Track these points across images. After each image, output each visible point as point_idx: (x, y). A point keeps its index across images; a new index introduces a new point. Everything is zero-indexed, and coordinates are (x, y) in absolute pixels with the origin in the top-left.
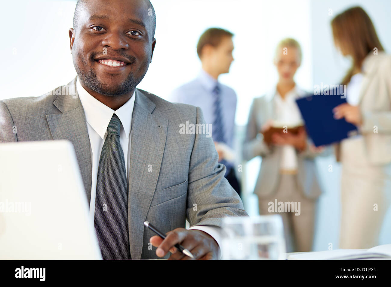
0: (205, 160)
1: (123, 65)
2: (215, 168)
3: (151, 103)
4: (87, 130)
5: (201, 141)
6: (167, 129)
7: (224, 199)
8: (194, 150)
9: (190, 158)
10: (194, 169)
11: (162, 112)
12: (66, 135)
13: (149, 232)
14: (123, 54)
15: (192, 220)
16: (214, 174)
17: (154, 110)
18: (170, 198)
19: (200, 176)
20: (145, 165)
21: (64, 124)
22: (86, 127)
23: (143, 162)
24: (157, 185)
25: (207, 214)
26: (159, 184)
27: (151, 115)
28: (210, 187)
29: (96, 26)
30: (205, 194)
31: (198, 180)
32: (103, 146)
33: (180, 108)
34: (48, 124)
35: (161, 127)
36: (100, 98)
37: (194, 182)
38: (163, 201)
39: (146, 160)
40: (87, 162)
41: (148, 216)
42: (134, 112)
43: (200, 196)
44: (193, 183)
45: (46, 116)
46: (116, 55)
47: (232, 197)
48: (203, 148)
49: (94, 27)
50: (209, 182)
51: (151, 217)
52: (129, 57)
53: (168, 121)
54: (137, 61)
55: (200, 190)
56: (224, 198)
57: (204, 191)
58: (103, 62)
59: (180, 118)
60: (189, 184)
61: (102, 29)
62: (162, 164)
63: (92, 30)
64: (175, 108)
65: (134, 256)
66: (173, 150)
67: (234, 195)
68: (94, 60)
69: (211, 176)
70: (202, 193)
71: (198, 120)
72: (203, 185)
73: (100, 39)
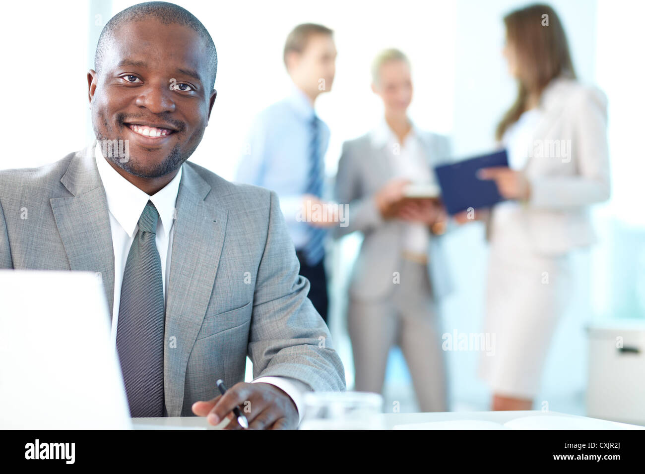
0: (279, 273)
1: (166, 135)
2: (294, 285)
3: (204, 184)
4: (109, 222)
5: (274, 244)
6: (225, 225)
7: (305, 332)
8: (264, 258)
9: (257, 269)
10: (264, 285)
11: (219, 197)
12: (78, 230)
13: (192, 376)
14: (166, 119)
15: (256, 360)
16: (291, 294)
17: (208, 195)
18: (225, 327)
19: (272, 296)
20: (192, 278)
21: (76, 213)
22: (108, 218)
23: (188, 273)
24: (208, 308)
25: (280, 353)
26: (211, 306)
27: (203, 202)
28: (286, 312)
29: (128, 76)
30: (277, 324)
31: (268, 302)
32: (131, 248)
33: (246, 193)
34: (52, 212)
35: (217, 222)
36: (129, 177)
37: (262, 304)
38: (216, 332)
39: (193, 271)
40: (108, 271)
41: (192, 353)
42: (178, 199)
43: (271, 325)
44: (261, 306)
45: (49, 200)
46: (156, 120)
47: (317, 329)
48: (277, 254)
49: (125, 76)
50: (285, 305)
51: (197, 355)
52: (176, 123)
53: (227, 212)
54: (187, 128)
55: (270, 317)
56: (304, 330)
57: (276, 318)
58: (135, 128)
59: (245, 209)
60: (254, 307)
61: (137, 80)
62: (216, 277)
63: (121, 80)
64: (239, 193)
65: (172, 412)
66: (234, 257)
67: (320, 325)
68: (123, 124)
69: (288, 297)
70: (273, 322)
71: (272, 212)
72: (276, 310)
73: (134, 95)
